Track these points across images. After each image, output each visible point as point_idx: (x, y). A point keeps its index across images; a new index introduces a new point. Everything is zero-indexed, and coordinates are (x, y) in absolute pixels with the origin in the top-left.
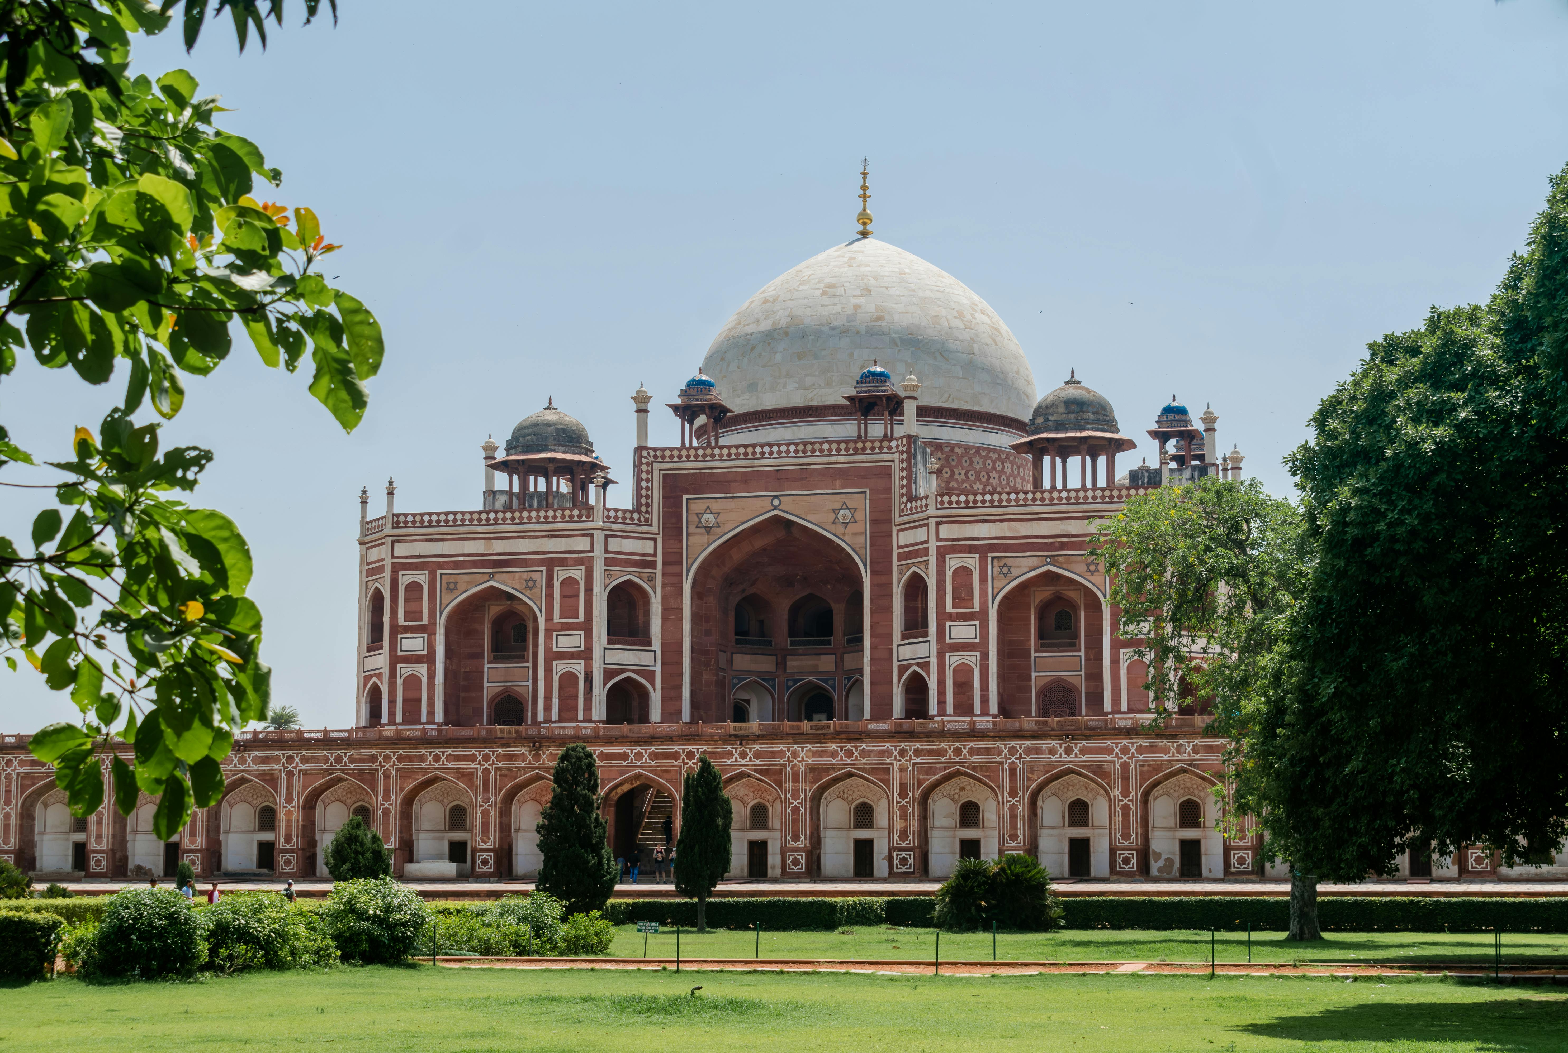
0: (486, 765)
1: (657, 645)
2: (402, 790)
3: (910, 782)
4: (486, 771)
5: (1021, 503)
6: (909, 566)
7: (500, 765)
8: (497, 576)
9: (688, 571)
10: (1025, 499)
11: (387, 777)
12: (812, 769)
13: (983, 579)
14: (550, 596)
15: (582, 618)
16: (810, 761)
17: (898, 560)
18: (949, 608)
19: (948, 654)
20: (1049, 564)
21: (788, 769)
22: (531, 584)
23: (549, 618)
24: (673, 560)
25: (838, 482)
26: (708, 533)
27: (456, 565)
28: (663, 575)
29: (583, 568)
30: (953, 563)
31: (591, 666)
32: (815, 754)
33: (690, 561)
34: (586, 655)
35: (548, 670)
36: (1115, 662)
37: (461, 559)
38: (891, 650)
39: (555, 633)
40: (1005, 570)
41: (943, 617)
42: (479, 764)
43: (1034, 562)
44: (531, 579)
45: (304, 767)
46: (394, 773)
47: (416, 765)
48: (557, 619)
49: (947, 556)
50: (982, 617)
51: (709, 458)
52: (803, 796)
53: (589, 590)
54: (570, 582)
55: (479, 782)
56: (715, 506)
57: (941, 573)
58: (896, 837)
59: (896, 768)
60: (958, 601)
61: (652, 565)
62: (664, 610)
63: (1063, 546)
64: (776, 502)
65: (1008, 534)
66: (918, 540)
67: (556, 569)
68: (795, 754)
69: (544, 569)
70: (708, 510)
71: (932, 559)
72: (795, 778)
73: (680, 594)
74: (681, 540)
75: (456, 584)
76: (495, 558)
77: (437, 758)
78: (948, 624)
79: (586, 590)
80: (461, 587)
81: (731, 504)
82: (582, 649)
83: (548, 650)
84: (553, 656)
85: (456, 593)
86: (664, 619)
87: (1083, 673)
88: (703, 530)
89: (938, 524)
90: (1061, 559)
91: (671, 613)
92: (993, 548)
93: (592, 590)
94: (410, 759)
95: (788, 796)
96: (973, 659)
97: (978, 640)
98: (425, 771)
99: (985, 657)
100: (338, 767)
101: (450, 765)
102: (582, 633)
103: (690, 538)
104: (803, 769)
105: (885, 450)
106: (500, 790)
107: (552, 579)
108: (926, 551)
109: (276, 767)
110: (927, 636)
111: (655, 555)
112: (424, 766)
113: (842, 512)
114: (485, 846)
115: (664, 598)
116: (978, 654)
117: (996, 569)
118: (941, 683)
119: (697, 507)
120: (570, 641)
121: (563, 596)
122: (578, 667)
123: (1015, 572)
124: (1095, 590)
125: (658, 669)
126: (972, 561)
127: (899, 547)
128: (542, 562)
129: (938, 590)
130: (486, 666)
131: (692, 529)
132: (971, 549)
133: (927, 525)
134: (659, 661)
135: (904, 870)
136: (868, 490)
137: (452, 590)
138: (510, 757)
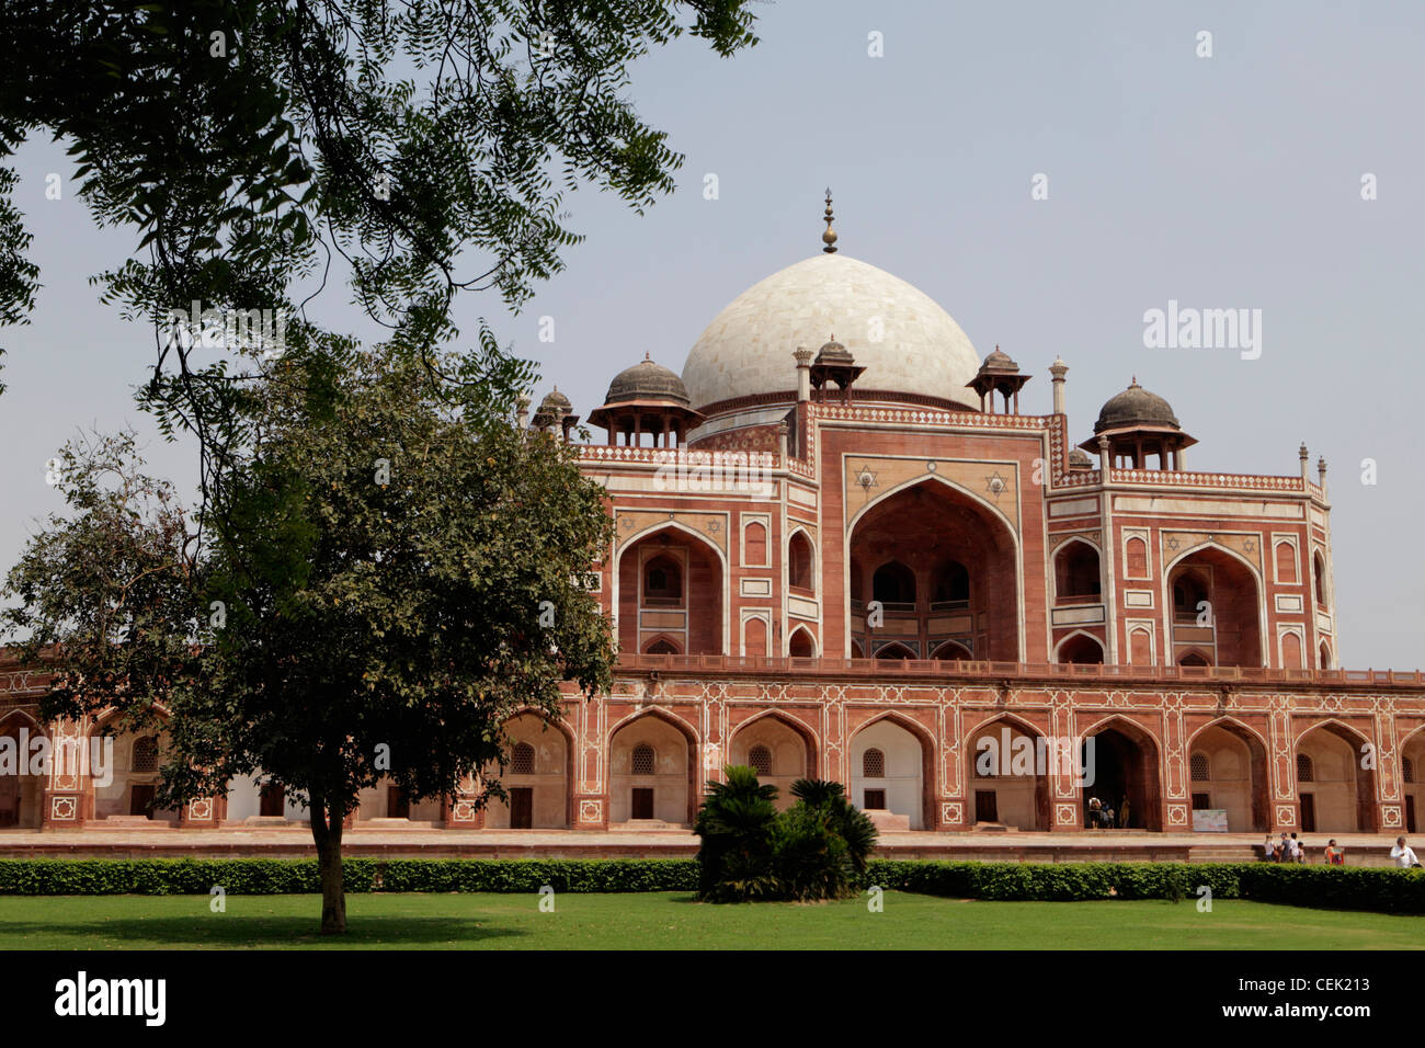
0: (949, 704)
1: (819, 598)
2: (851, 729)
3: (1392, 735)
4: (950, 711)
5: (1186, 483)
6: (1067, 536)
7: (965, 704)
8: (678, 517)
9: (848, 527)
10: (1189, 480)
11: (833, 714)
12: (1295, 717)
13: (1156, 550)
14: (736, 540)
15: (769, 565)
16: (1294, 710)
17: (1050, 530)
18: (1126, 576)
19: (1127, 619)
20: (1211, 540)
21: (1273, 717)
22: (714, 527)
23: (735, 563)
24: (833, 513)
25: (990, 453)
26: (867, 491)
27: (634, 502)
28: (823, 528)
29: (770, 514)
30: (1126, 536)
31: (780, 614)
32: (1300, 703)
33: (850, 517)
34: (775, 602)
35: (735, 617)
36: (1273, 633)
37: (639, 496)
38: (1044, 615)
39: (741, 579)
40: (1173, 544)
41: (1121, 584)
42: (942, 701)
43: (1200, 538)
44: (714, 522)
45: (732, 700)
46: (841, 709)
47: (868, 701)
48: (743, 564)
49: (1123, 527)
50: (1156, 585)
51: (866, 419)
52: (1289, 746)
53: (777, 537)
54: (755, 527)
55: (942, 723)
56: (874, 465)
57: (1117, 542)
58: (1383, 790)
59: (1378, 719)
60: (1133, 569)
61: (813, 517)
62: (825, 563)
63: (1222, 525)
64: (932, 466)
65: (1176, 511)
66: (1082, 511)
67: (741, 513)
68: (1277, 701)
69: (728, 512)
70: (866, 468)
71: (1110, 530)
72: (1280, 729)
73: (842, 550)
74: (840, 497)
75: (632, 521)
76: (676, 497)
77: (892, 695)
78: (1126, 591)
79: (773, 537)
80: (638, 526)
81: (889, 464)
82: (770, 596)
83: (735, 596)
84: (739, 602)
85: (632, 532)
86: (825, 573)
87: (1215, 644)
88: (861, 488)
89: (1114, 497)
90: (1222, 537)
91: (831, 567)
92: (1163, 522)
93: (779, 537)
94: (861, 694)
95: (1274, 746)
96: (1149, 625)
97: (1153, 607)
98: (879, 708)
99: (1160, 623)
100: (774, 701)
101: (907, 703)
102: (770, 579)
103: (849, 494)
104: (1287, 717)
105: (1033, 426)
106: (966, 734)
107: (738, 523)
108: (1098, 522)
109: (697, 699)
110: (1098, 600)
111: (816, 509)
112: (877, 702)
113: (995, 481)
114: (951, 796)
115: (824, 551)
116: (1154, 621)
117: (1166, 542)
118: (1122, 647)
119: (856, 464)
120: (754, 588)
121: (749, 541)
122: (766, 615)
123: (1182, 546)
124: (1252, 567)
125: (820, 621)
126: (1145, 535)
127: (1049, 517)
128: (727, 505)
129: (1115, 558)
130: (640, 610)
131: (851, 486)
132: (1144, 522)
133: (1098, 497)
134: (821, 614)
135: (1392, 825)
136: (1018, 462)
137: (628, 528)
138: (977, 696)
